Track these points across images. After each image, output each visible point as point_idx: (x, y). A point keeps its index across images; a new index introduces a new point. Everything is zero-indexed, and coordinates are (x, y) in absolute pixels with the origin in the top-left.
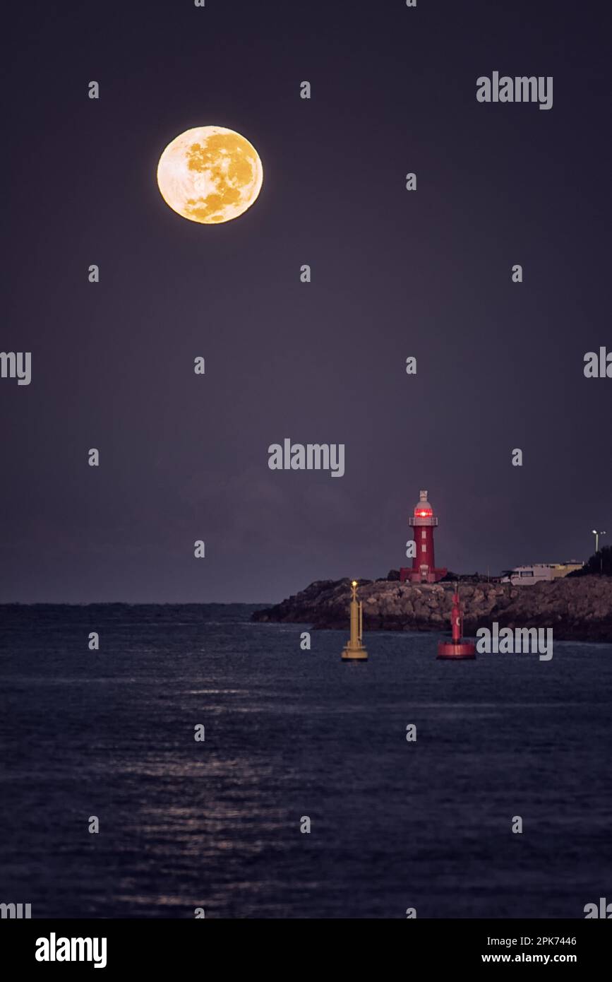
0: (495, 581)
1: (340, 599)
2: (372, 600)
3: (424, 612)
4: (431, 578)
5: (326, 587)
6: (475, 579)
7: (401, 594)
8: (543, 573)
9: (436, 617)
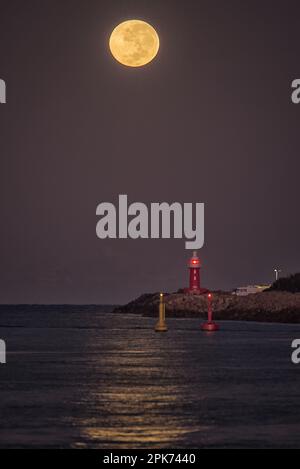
0: (228, 294)
1: (155, 302)
2: (170, 303)
3: (196, 308)
4: (199, 292)
5: (149, 297)
6: (219, 293)
7: (184, 300)
8: (251, 290)
9: (201, 311)
